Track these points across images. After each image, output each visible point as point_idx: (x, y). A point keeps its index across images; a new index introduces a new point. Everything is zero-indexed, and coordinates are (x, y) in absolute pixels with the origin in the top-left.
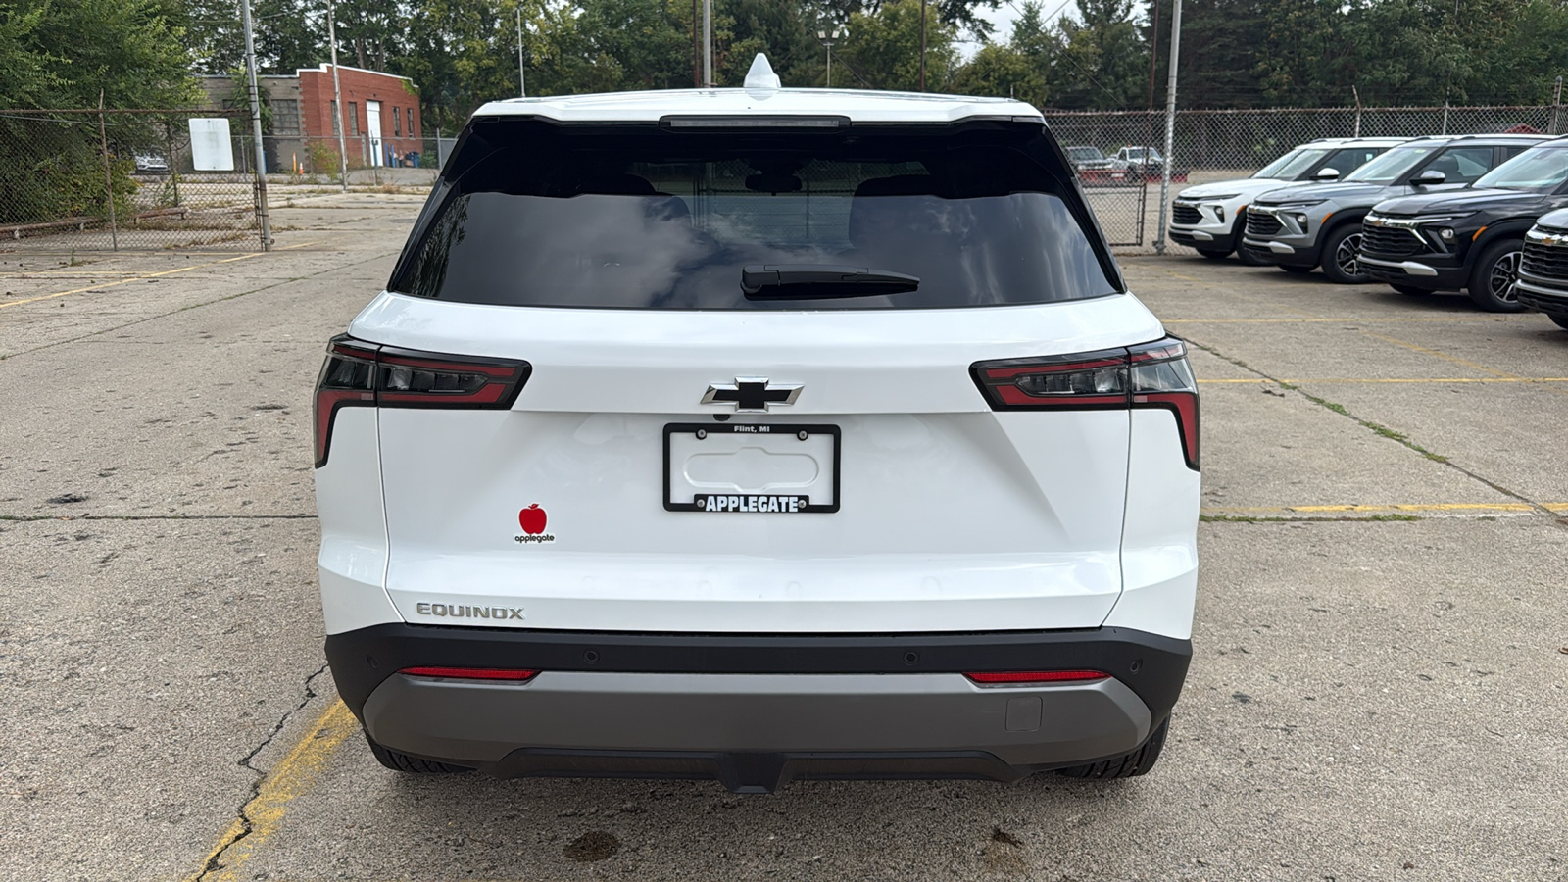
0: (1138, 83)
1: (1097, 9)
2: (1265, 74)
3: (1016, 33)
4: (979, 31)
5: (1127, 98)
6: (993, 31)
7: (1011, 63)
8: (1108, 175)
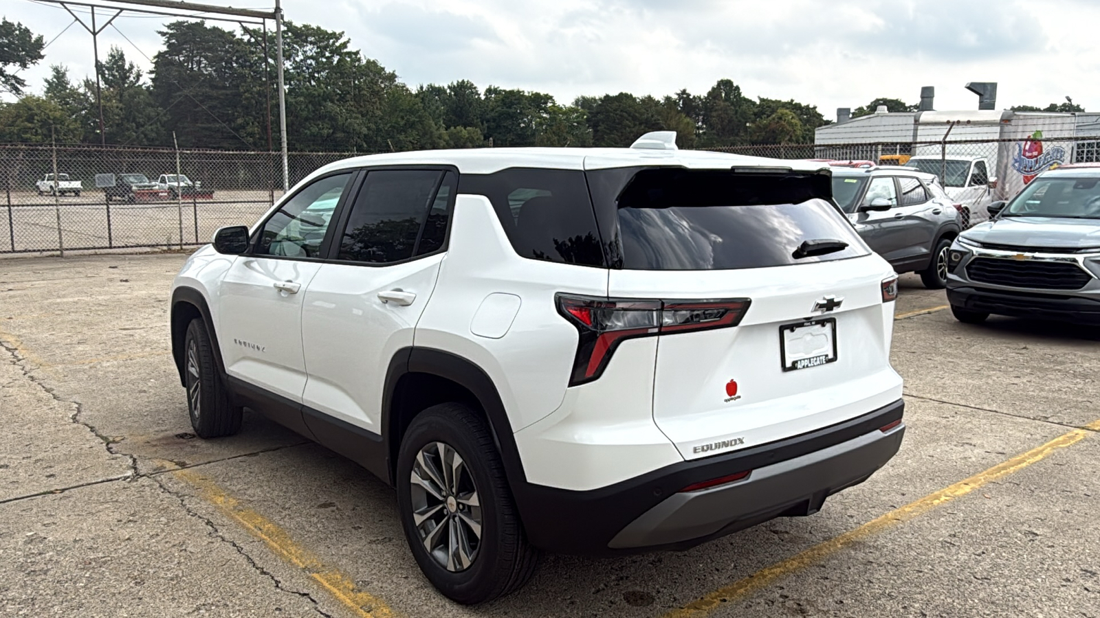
0: (155, 130)
1: (114, 76)
2: (243, 127)
3: (48, 89)
4: (12, 84)
5: (148, 140)
6: (25, 85)
7: (51, 111)
8: (156, 193)
